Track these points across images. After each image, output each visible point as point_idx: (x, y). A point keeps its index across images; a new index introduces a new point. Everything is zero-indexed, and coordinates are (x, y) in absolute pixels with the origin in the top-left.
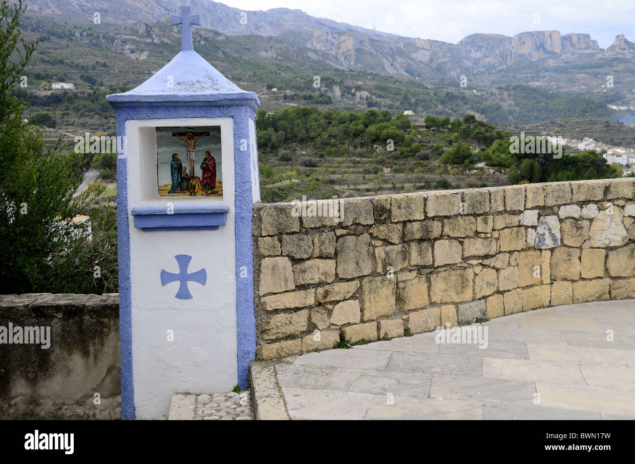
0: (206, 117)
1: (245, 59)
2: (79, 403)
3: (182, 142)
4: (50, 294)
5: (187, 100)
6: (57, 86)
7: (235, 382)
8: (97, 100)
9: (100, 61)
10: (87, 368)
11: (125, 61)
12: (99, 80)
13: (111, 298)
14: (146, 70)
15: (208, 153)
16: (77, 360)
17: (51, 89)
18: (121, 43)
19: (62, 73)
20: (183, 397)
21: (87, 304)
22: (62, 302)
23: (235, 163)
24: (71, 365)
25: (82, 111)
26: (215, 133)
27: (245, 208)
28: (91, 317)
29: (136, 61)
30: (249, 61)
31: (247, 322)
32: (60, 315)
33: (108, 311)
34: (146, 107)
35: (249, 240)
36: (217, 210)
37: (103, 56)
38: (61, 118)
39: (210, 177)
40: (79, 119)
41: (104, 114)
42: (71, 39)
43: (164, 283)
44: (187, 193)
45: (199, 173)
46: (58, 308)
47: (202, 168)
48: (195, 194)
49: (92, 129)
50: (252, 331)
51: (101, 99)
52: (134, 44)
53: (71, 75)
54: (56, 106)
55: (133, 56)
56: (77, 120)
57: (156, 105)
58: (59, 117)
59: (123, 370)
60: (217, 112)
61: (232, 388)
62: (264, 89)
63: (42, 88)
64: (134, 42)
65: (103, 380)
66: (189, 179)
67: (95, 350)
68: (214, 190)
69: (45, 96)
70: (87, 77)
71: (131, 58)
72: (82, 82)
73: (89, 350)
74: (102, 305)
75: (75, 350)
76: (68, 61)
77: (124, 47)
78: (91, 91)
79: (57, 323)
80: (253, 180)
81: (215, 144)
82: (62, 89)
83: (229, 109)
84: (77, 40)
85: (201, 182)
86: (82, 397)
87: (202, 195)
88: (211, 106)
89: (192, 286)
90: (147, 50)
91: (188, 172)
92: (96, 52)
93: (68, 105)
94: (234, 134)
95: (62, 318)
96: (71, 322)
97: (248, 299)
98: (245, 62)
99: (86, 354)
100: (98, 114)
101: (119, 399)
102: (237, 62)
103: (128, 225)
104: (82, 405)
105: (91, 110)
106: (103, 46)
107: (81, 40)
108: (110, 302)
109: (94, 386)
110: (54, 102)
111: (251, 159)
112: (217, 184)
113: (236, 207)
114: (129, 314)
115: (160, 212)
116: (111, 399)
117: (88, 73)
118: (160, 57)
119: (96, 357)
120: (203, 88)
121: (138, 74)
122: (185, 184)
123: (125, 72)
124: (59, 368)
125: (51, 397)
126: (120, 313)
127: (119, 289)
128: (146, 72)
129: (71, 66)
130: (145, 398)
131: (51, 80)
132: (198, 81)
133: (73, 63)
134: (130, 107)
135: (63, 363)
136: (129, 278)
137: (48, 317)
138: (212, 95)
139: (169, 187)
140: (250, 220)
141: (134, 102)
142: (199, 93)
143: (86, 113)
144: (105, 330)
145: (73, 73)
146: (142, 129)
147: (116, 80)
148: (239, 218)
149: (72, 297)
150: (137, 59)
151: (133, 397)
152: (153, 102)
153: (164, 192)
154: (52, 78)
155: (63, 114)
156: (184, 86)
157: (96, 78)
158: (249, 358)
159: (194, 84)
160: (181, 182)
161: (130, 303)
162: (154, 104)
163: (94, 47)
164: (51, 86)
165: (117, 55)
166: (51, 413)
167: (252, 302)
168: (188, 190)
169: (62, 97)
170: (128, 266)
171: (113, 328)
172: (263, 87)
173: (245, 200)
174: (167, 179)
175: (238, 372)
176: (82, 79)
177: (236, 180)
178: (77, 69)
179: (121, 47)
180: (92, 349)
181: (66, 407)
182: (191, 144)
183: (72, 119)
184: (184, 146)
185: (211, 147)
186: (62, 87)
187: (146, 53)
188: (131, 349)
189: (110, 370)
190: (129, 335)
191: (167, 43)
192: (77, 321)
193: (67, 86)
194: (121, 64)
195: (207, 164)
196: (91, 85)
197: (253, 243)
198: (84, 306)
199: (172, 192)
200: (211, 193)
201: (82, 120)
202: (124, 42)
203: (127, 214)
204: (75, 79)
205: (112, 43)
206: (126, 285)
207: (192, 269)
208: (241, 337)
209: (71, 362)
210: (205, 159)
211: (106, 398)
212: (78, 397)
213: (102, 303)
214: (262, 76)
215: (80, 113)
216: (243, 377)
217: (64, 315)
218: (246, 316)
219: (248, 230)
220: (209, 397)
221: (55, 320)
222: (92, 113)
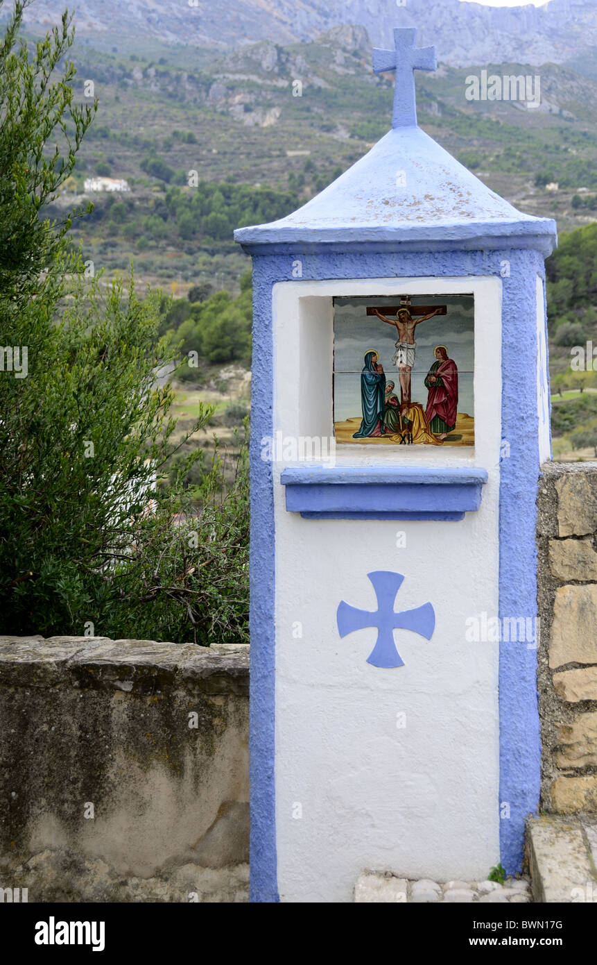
0: (443, 275)
1: (489, 120)
2: (162, 875)
3: (387, 328)
4: (108, 640)
5: (403, 239)
6: (94, 185)
7: (493, 858)
8: (174, 214)
9: (180, 130)
10: (179, 801)
11: (232, 131)
12: (178, 172)
13: (229, 654)
14: (275, 150)
15: (442, 351)
16: (158, 782)
17: (82, 192)
18: (224, 91)
19: (105, 156)
20: (381, 881)
21: (181, 665)
22: (132, 659)
23: (504, 377)
24: (146, 791)
25: (142, 238)
26: (459, 308)
27: (523, 475)
28: (190, 693)
29: (254, 130)
30: (498, 122)
31: (521, 726)
32: (127, 686)
33: (224, 683)
34: (316, 254)
35: (529, 546)
36: (462, 478)
37: (188, 119)
38: (101, 253)
39: (444, 404)
40: (136, 254)
41: (187, 244)
42: (125, 85)
43: (344, 629)
44: (396, 437)
45: (420, 394)
46: (123, 671)
47: (428, 384)
48: (411, 441)
49: (162, 276)
50: (533, 746)
51: (182, 213)
52: (251, 92)
53: (122, 162)
54: (92, 228)
55: (249, 119)
56: (132, 258)
57: (338, 250)
58: (96, 250)
59: (256, 812)
60: (467, 263)
61: (488, 872)
62: (529, 185)
63: (64, 189)
64: (251, 87)
65: (211, 829)
66: (400, 408)
67: (195, 764)
68: (452, 432)
69: (70, 208)
70: (154, 166)
71: (246, 123)
72: (145, 177)
73: (182, 763)
74: (212, 670)
75: (155, 762)
76: (117, 132)
77: (230, 100)
78: (162, 196)
79: (120, 702)
80: (540, 414)
81: (459, 332)
82: (104, 191)
83: (494, 258)
84: (135, 87)
85: (426, 415)
86: (168, 862)
87: (427, 442)
88: (454, 252)
89: (403, 639)
90: (279, 105)
91: (397, 392)
92: (174, 112)
93: (116, 225)
94: (503, 313)
95: (130, 692)
96: (149, 700)
97: (524, 674)
98: (488, 125)
99: (177, 770)
100: (173, 245)
101: (244, 872)
102: (471, 126)
103: (272, 505)
104: (166, 880)
105: (160, 236)
106: (188, 98)
107: (145, 85)
108: (227, 664)
109: (192, 842)
110: (87, 219)
111: (538, 367)
112: (459, 420)
113: (502, 471)
114: (269, 693)
115: (340, 478)
116: (226, 872)
117: (156, 157)
118: (306, 118)
119: (197, 778)
120: (438, 210)
121: (258, 157)
122: (390, 418)
123: (233, 153)
124: (124, 796)
125: (107, 857)
126: (252, 689)
127: (251, 637)
128: (275, 153)
129: (123, 143)
130: (301, 878)
131: (81, 173)
132: (426, 196)
133: (126, 135)
134: (283, 255)
135: (131, 788)
136: (271, 618)
137: (104, 688)
138: (458, 228)
139: (357, 425)
140: (533, 501)
141: (292, 244)
142: (430, 223)
143: (152, 243)
144: (216, 721)
145: (126, 158)
146: (306, 302)
147: (213, 170)
148: (508, 497)
149: (149, 649)
150: (257, 125)
151: (275, 873)
152: (331, 244)
153: (347, 434)
154: (84, 167)
155: (106, 245)
156: (397, 207)
157: (171, 167)
158: (524, 806)
159: (419, 203)
160: (383, 413)
161: (274, 669)
162: (333, 249)
163: (168, 101)
164: (82, 185)
165: (216, 117)
166: (106, 891)
167: (534, 681)
168: (397, 430)
169: (103, 208)
170: (270, 591)
171: (232, 720)
172: (528, 180)
173: (522, 457)
174: (352, 408)
175: (501, 836)
176: (145, 170)
177: (503, 414)
178: (136, 150)
179: (223, 101)
180: (188, 759)
181: (135, 881)
182: (405, 333)
183: (123, 256)
184: (390, 336)
185: (448, 338)
186: (104, 186)
187: (276, 112)
188: (272, 768)
189: (224, 808)
190: (271, 738)
191: (320, 88)
192: (160, 701)
193: (115, 185)
194: (224, 137)
195: (438, 376)
196: (161, 182)
197: (538, 551)
198: (176, 669)
199: (362, 436)
200: (445, 440)
201: (142, 258)
202: (232, 88)
203: (271, 481)
204: (130, 171)
205: (207, 91)
206: (265, 632)
207: (403, 602)
208: (508, 759)
209: (147, 786)
210: (436, 366)
211: (215, 868)
212: (159, 861)
213: (212, 666)
214: (525, 156)
215: (138, 241)
216: (513, 848)
217: (135, 686)
218: (520, 712)
219: (527, 523)
220: (437, 887)
221: (118, 696)
222: (163, 243)
